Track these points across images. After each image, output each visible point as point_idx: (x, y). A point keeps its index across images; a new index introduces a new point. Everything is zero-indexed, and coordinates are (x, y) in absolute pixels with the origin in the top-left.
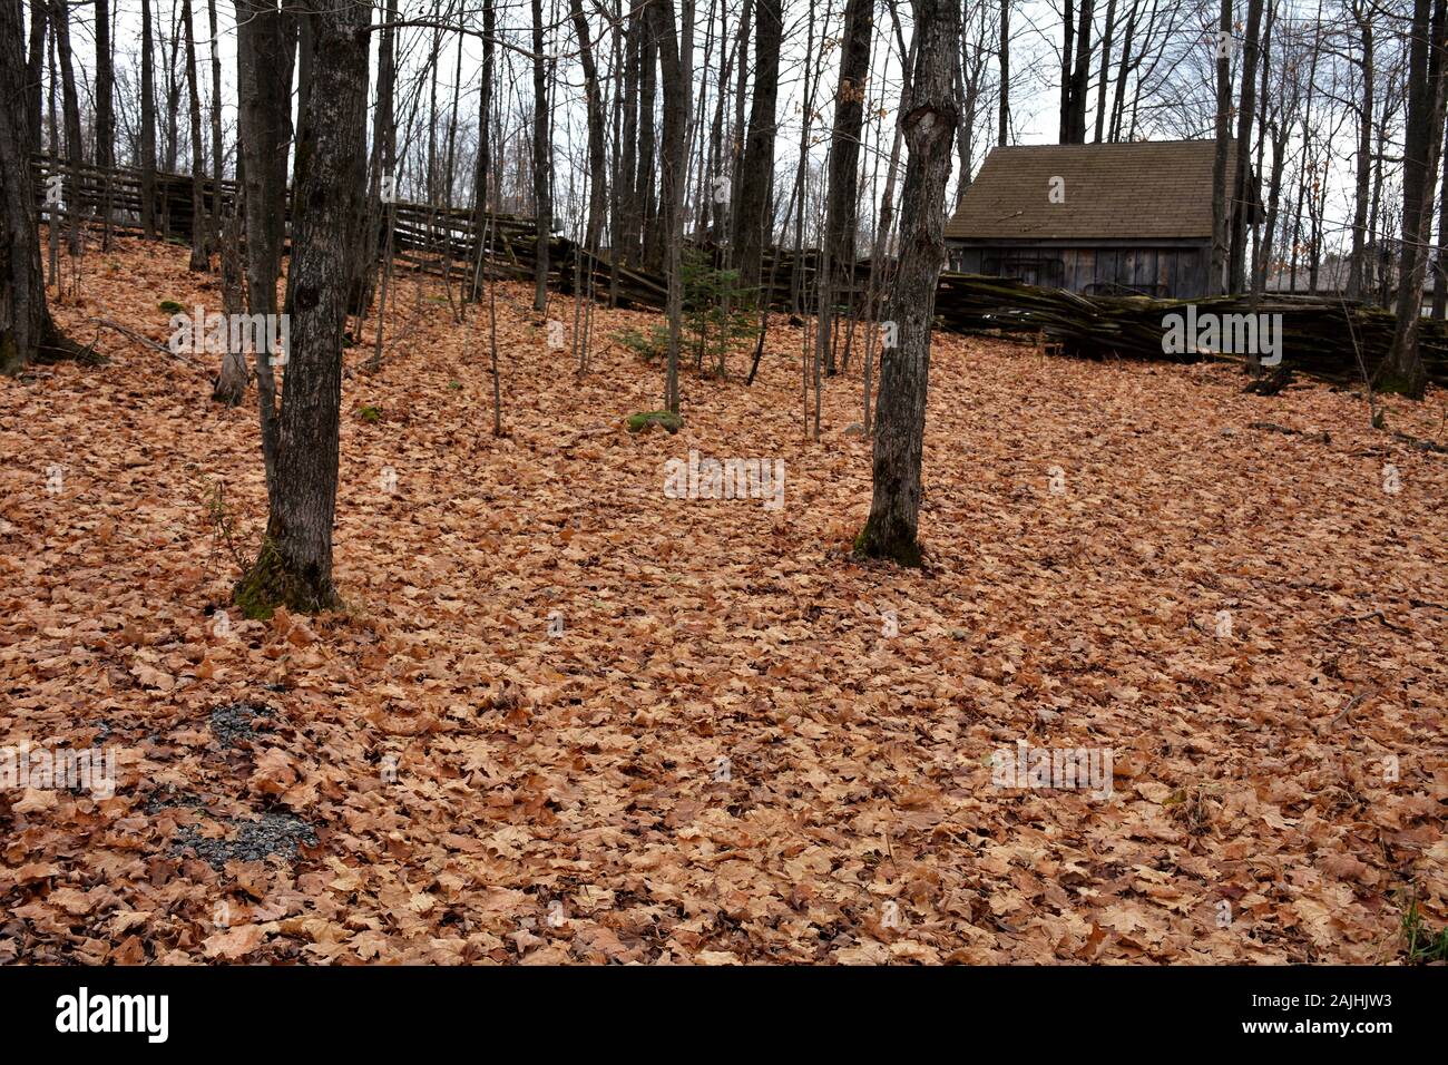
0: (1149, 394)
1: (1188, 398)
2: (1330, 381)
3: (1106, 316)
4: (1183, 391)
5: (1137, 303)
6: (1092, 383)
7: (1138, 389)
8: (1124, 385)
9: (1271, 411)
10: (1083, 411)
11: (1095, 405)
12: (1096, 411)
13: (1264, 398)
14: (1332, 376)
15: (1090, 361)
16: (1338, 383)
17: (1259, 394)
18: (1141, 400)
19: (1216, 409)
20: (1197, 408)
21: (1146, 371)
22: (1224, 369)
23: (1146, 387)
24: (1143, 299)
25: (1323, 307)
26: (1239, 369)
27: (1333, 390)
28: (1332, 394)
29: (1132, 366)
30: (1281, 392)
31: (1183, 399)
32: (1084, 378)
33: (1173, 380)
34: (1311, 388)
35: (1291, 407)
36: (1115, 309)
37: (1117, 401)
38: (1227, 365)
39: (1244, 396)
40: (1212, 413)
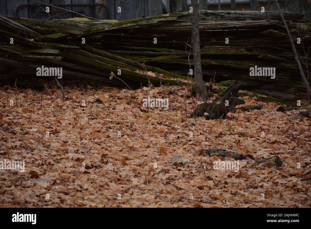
0: (96, 124)
1: (136, 126)
2: (276, 99)
3: (43, 41)
4: (131, 119)
5: (76, 25)
6: (34, 116)
7: (84, 120)
8: (68, 116)
9: (221, 135)
10: (26, 148)
11: (39, 141)
12: (41, 147)
13: (213, 122)
14: (280, 94)
15: (30, 92)
16: (286, 101)
17: (208, 118)
18: (88, 131)
19: (165, 136)
20: (146, 136)
21: (91, 99)
22: (171, 93)
23: (92, 117)
24: (81, 21)
25: (263, 22)
26: (185, 92)
27: (281, 109)
28: (280, 114)
29: (75, 94)
30: (229, 114)
31: (131, 127)
32: (25, 111)
33: (120, 107)
34: (259, 108)
35: (241, 129)
36: (53, 32)
37: (63, 134)
38: (174, 88)
39: (192, 120)
40: (162, 140)
